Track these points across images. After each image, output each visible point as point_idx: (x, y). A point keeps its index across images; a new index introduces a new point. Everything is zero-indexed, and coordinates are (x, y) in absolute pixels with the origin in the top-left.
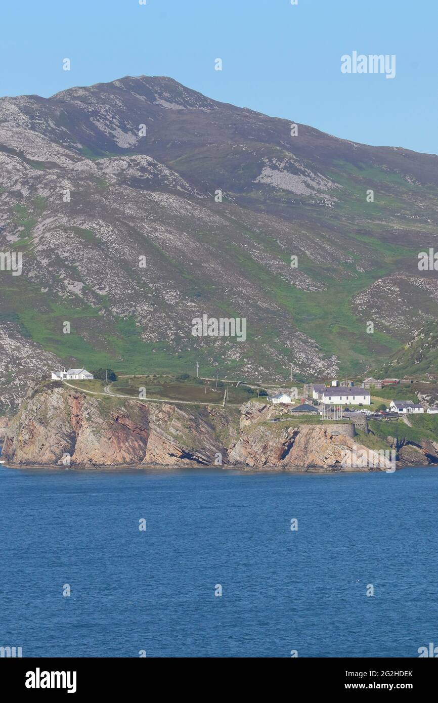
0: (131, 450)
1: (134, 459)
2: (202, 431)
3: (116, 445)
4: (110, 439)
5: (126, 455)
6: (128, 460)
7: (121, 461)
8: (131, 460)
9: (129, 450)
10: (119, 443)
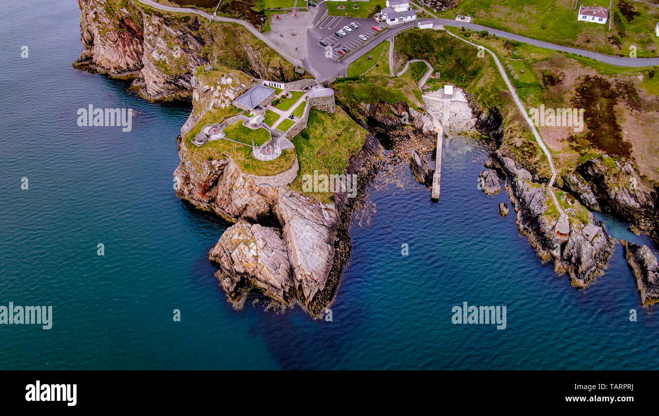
0: (135, 55)
1: (137, 65)
2: (190, 49)
3: (120, 49)
4: (116, 42)
5: (130, 61)
6: (131, 66)
7: (125, 67)
8: (135, 66)
9: (133, 55)
10: (124, 46)
